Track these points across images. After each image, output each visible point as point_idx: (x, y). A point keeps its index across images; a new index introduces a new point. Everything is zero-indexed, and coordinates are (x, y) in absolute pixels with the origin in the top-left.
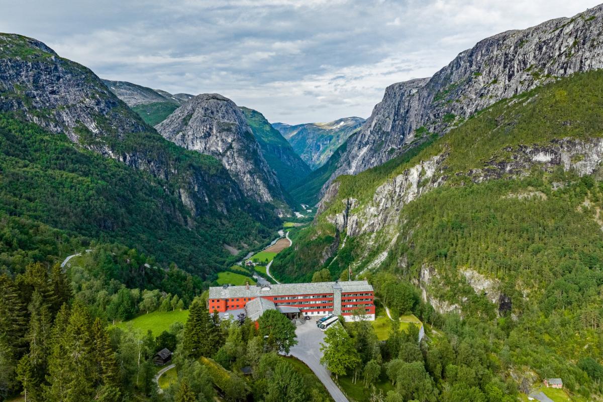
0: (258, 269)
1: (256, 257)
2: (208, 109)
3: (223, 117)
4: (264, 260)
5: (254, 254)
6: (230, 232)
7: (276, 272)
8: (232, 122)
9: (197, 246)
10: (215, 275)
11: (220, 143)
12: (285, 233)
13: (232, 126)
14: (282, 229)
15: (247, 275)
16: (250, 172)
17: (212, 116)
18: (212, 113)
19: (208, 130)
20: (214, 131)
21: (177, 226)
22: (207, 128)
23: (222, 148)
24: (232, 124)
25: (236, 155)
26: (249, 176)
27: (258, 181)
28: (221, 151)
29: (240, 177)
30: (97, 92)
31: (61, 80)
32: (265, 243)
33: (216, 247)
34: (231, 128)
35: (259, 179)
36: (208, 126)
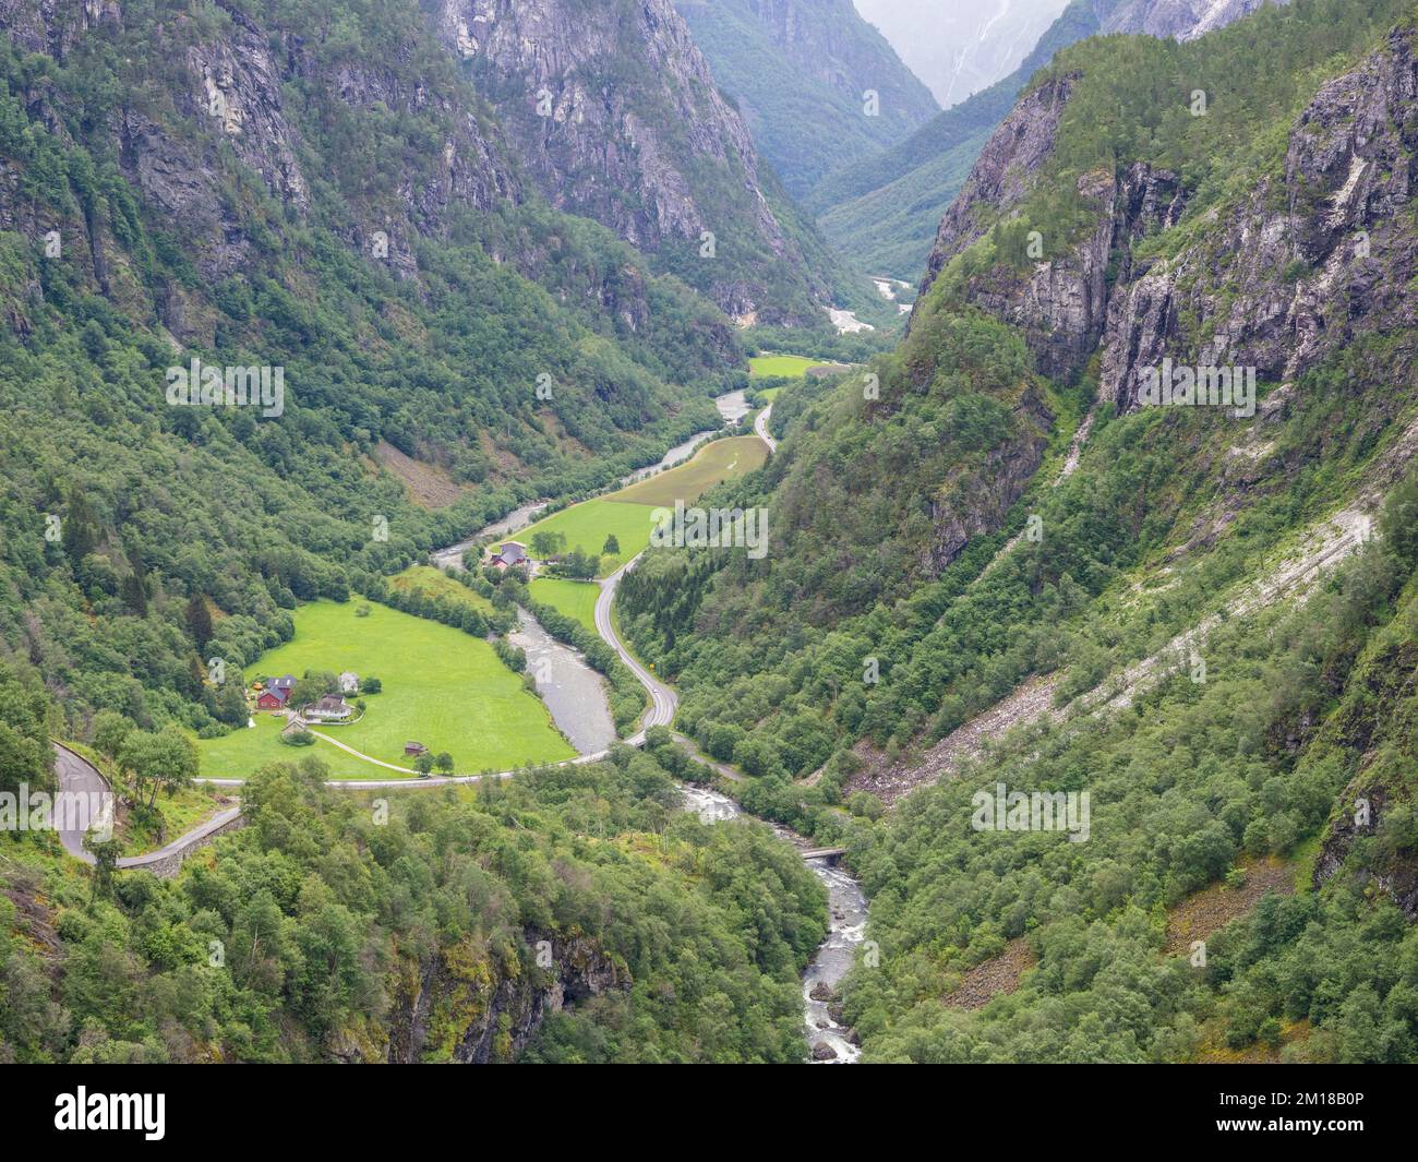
0: (547, 591)
1: (551, 524)
4: (592, 548)
5: (549, 511)
6: (420, 381)
7: (646, 618)
9: (202, 442)
10: (279, 616)
12: (755, 405)
14: (742, 384)
15: (472, 626)
21: (93, 323)
32: (631, 454)
33: (326, 461)
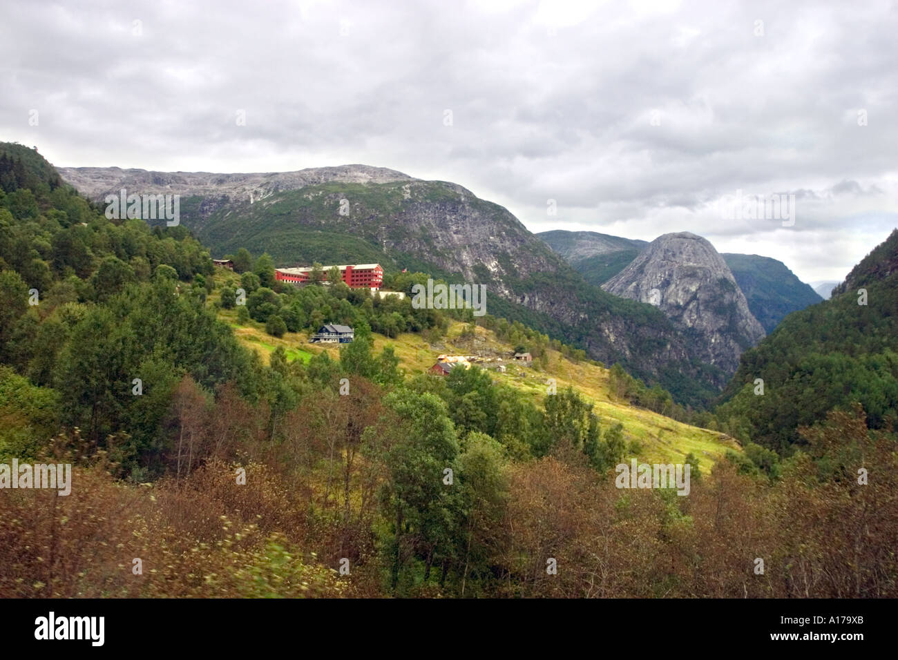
2: (668, 250)
3: (689, 260)
8: (700, 265)
11: (680, 293)
13: (698, 271)
16: (719, 331)
17: (673, 259)
18: (674, 255)
19: (666, 277)
20: (675, 277)
22: (665, 274)
23: (683, 300)
24: (699, 268)
25: (701, 308)
26: (718, 335)
27: (732, 343)
28: (681, 304)
29: (705, 337)
30: (505, 230)
31: (467, 219)
34: (697, 273)
35: (734, 339)
36: (667, 273)
